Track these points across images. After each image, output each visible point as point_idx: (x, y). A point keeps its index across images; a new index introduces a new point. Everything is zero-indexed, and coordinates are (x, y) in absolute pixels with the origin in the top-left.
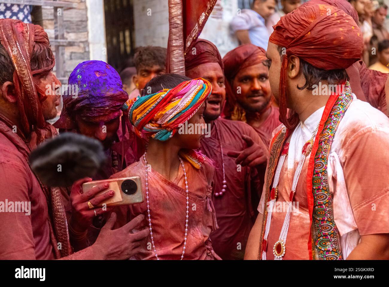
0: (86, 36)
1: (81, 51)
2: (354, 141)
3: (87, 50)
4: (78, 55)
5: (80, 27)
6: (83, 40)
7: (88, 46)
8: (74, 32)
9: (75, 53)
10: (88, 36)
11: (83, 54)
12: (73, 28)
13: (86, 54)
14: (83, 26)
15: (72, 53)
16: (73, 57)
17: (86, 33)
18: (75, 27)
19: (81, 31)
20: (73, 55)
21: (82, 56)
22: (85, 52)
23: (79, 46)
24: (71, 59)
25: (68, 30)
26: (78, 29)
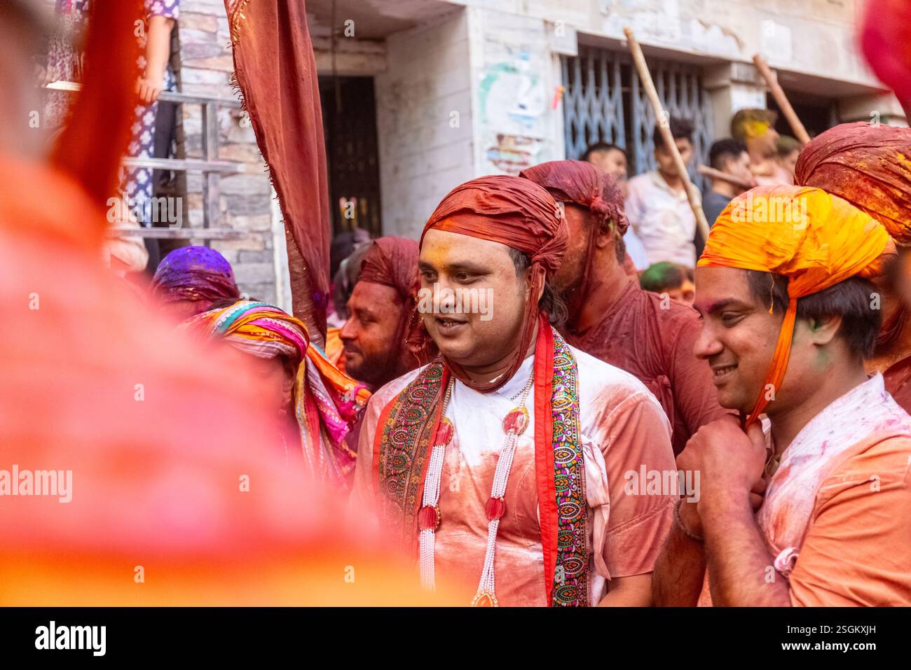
0: (268, 221)
1: (258, 247)
2: (622, 413)
3: (269, 245)
4: (252, 255)
5: (257, 206)
6: (262, 228)
7: (272, 239)
8: (246, 214)
9: (246, 251)
10: (271, 221)
11: (260, 252)
12: (244, 208)
13: (266, 253)
14: (262, 203)
15: (241, 251)
16: (241, 259)
17: (267, 216)
18: (247, 205)
19: (257, 212)
20: (242, 255)
21: (260, 257)
22: (266, 249)
23: (254, 239)
24: (239, 262)
25: (235, 212)
26: (253, 209)
